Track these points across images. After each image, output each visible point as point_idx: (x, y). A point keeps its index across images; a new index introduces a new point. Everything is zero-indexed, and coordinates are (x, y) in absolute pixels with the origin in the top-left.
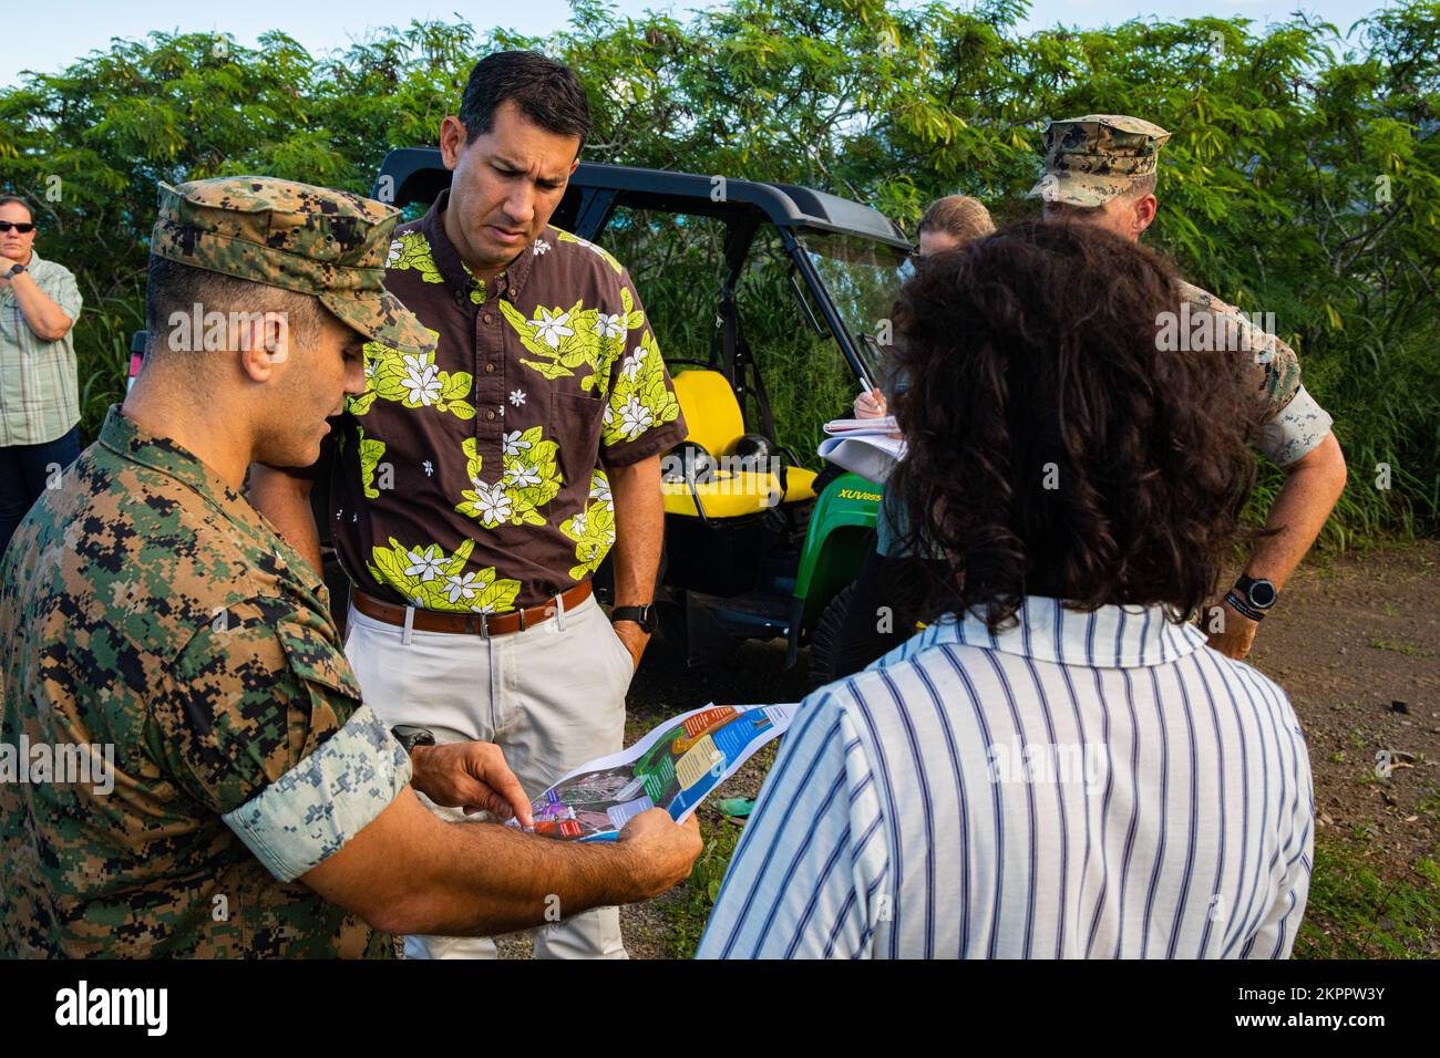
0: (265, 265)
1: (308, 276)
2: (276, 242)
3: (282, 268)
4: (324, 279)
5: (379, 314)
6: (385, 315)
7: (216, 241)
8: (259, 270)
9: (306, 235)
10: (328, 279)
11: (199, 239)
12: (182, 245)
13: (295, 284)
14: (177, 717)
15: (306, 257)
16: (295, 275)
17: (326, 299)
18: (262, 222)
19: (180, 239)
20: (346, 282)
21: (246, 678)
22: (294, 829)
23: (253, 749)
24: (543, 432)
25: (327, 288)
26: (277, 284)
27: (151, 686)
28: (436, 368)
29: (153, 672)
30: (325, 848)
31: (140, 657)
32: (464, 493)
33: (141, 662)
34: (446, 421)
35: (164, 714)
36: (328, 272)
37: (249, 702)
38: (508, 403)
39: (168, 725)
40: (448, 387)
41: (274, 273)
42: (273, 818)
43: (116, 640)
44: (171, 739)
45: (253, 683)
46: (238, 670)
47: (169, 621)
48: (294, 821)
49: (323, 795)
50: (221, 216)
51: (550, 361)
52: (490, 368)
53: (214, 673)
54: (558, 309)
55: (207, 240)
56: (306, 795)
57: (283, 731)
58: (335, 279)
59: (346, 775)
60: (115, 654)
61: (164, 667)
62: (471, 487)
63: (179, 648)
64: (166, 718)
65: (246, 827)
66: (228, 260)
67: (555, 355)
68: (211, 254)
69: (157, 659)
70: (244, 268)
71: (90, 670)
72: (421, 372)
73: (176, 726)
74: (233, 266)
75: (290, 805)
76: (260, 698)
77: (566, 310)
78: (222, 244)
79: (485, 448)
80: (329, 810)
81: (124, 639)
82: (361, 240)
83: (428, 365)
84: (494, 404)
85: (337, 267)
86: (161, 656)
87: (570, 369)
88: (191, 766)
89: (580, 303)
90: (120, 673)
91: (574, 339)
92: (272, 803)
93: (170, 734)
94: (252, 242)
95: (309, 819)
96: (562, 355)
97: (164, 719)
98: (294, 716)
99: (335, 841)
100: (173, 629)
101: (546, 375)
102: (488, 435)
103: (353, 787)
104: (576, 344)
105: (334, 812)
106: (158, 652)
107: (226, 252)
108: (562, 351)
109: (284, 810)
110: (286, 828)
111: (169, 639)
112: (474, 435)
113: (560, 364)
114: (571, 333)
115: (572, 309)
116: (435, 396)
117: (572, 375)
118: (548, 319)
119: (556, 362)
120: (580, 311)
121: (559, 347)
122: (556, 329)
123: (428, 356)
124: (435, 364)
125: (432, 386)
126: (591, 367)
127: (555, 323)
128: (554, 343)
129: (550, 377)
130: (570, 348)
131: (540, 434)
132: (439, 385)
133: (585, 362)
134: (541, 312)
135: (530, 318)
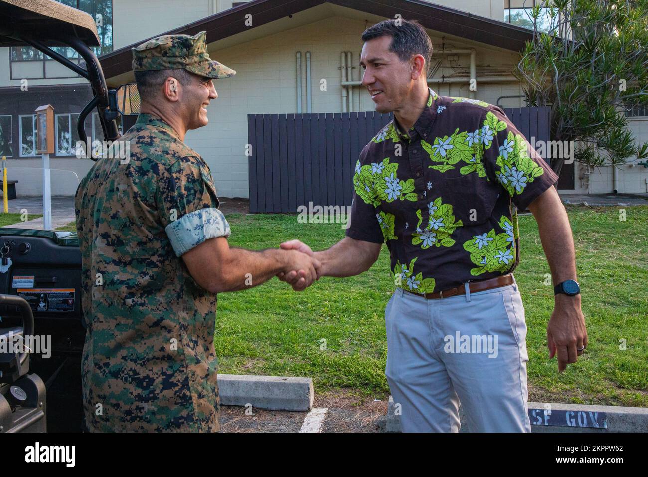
0: (164, 64)
1: (179, 63)
2: (165, 55)
3: (170, 63)
4: (184, 62)
5: (209, 68)
6: (211, 68)
7: (147, 61)
8: (163, 66)
9: (174, 50)
10: (186, 62)
11: (143, 61)
12: (139, 65)
13: (175, 67)
14: (165, 185)
15: (176, 57)
16: (174, 64)
17: (188, 68)
18: (159, 50)
19: (138, 63)
20: (193, 61)
21: (188, 178)
22: (190, 230)
23: (185, 200)
24: (442, 200)
25: (187, 65)
26: (169, 68)
27: (160, 174)
29: (162, 170)
30: (199, 239)
31: (158, 165)
33: (158, 166)
35: (161, 183)
36: (185, 59)
37: (187, 186)
38: (427, 189)
39: (162, 187)
41: (167, 65)
42: (185, 224)
43: (150, 161)
44: (161, 192)
45: (190, 180)
46: (187, 175)
47: (169, 156)
48: (191, 228)
49: (202, 221)
50: (147, 52)
51: (442, 163)
52: (418, 174)
53: (180, 173)
54: (446, 137)
55: (145, 61)
56: (196, 220)
57: (194, 199)
58: (188, 61)
59: (210, 219)
60: (150, 165)
61: (166, 169)
62: (415, 232)
63: (171, 164)
64: (162, 185)
65: (174, 228)
66: (153, 65)
67: (445, 160)
68: (147, 65)
69: (164, 166)
70: (158, 67)
71: (141, 172)
73: (164, 188)
74: (155, 67)
75: (191, 222)
76: (191, 186)
77: (449, 136)
78: (149, 61)
79: (424, 212)
80: (202, 227)
81: (153, 161)
82: (192, 46)
83: (395, 179)
84: (423, 191)
85: (188, 57)
86: (165, 166)
87: (452, 165)
88: (164, 203)
89: (457, 130)
90: (151, 170)
91: (453, 149)
92: (185, 220)
93: (161, 190)
94: (158, 58)
95: (196, 228)
96: (448, 159)
97: (161, 185)
98: (198, 195)
99: (203, 237)
100: (170, 159)
101: (440, 171)
102: (423, 206)
103: (212, 223)
104: (455, 152)
105: (204, 227)
106: (164, 164)
107: (151, 63)
108: (448, 157)
109: (188, 223)
110: (188, 229)
111: (168, 161)
112: (419, 208)
113: (447, 164)
114: (452, 146)
115: (453, 135)
116: (399, 193)
117: (454, 168)
118: (441, 143)
119: (445, 163)
120: (457, 134)
121: (446, 155)
122: (445, 147)
123: (394, 175)
124: (397, 178)
125: (397, 189)
126: (467, 161)
127: (444, 144)
128: (444, 153)
129: (442, 171)
130: (452, 154)
131: (439, 200)
132: (401, 188)
133: (461, 159)
134: (437, 140)
135: (432, 144)
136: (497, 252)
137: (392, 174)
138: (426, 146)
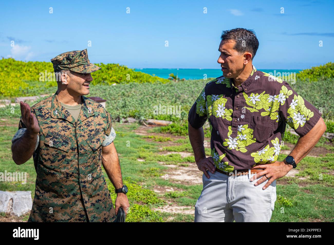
6: (84, 68)
10: (70, 66)
20: (74, 66)
24: (248, 126)
25: (71, 68)
28: (225, 108)
32: (225, 139)
34: (224, 121)
38: (240, 118)
40: (227, 113)
51: (252, 107)
52: (237, 109)
54: (257, 94)
62: (228, 138)
67: (254, 106)
72: (221, 108)
77: (259, 94)
79: (233, 129)
83: (223, 107)
84: (237, 118)
87: (258, 110)
89: (264, 92)
91: (260, 102)
96: (256, 106)
101: (251, 111)
102: (234, 125)
104: (261, 103)
108: (256, 105)
112: (231, 125)
113: (255, 108)
114: (259, 100)
115: (261, 94)
116: (223, 115)
117: (258, 111)
118: (254, 96)
119: (254, 108)
120: (264, 94)
121: (256, 104)
122: (256, 99)
123: (223, 105)
124: (225, 107)
125: (223, 112)
126: (266, 110)
127: (256, 97)
128: (254, 103)
129: (252, 112)
130: (259, 104)
131: (247, 126)
132: (225, 112)
133: (263, 108)
134: (252, 94)
135: (249, 96)
136: (269, 157)
137: (223, 104)
138: (245, 96)
